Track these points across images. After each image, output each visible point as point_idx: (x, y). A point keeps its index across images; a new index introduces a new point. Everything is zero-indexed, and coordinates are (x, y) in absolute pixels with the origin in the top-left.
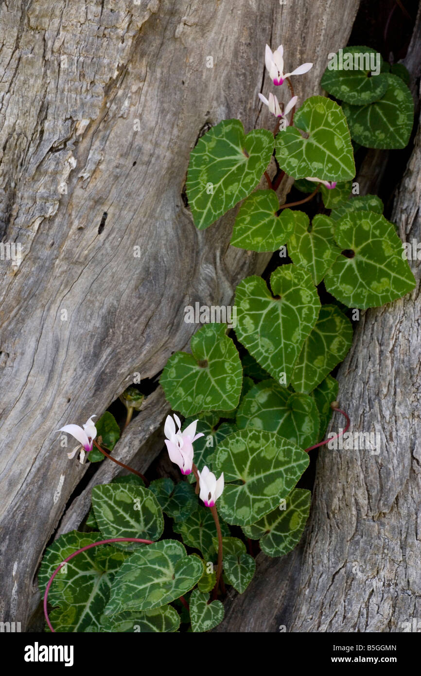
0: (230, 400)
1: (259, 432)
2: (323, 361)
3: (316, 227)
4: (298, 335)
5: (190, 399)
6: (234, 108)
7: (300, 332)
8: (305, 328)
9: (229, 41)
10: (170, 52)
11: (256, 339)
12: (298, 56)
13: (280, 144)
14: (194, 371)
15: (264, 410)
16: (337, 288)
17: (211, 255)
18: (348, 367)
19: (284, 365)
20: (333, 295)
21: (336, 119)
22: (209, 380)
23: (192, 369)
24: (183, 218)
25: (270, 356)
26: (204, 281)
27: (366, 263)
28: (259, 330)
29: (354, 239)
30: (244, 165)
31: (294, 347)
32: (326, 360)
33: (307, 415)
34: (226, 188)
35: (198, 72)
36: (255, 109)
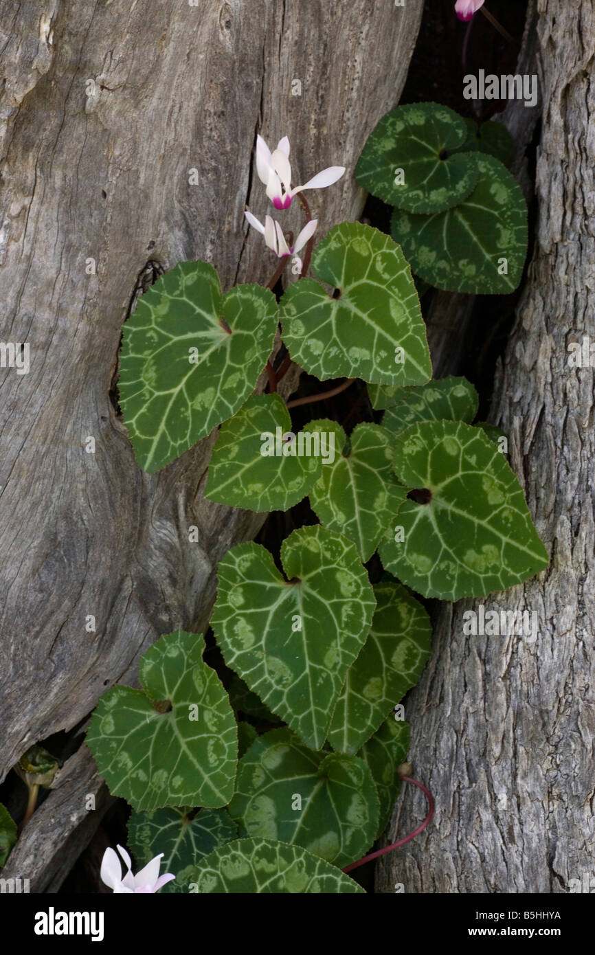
0: (218, 785)
1: (274, 844)
2: (380, 688)
3: (358, 448)
4: (335, 654)
5: (142, 776)
6: (199, 233)
7: (339, 648)
8: (349, 643)
9: (184, 111)
10: (78, 139)
11: (260, 660)
12: (313, 131)
13: (289, 312)
14: (148, 721)
15: (276, 781)
16: (403, 561)
17: (168, 504)
18: (425, 698)
19: (312, 708)
20: (396, 575)
21: (391, 267)
22: (176, 740)
23: (144, 717)
24: (114, 439)
25: (286, 691)
26: (157, 552)
27: (453, 514)
28: (263, 642)
29: (429, 470)
30: (223, 349)
31: (328, 676)
32: (385, 685)
33: (356, 792)
34: (192, 398)
35: (130, 175)
36: (238, 232)
